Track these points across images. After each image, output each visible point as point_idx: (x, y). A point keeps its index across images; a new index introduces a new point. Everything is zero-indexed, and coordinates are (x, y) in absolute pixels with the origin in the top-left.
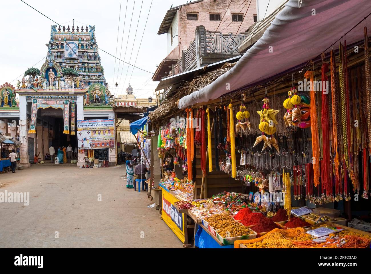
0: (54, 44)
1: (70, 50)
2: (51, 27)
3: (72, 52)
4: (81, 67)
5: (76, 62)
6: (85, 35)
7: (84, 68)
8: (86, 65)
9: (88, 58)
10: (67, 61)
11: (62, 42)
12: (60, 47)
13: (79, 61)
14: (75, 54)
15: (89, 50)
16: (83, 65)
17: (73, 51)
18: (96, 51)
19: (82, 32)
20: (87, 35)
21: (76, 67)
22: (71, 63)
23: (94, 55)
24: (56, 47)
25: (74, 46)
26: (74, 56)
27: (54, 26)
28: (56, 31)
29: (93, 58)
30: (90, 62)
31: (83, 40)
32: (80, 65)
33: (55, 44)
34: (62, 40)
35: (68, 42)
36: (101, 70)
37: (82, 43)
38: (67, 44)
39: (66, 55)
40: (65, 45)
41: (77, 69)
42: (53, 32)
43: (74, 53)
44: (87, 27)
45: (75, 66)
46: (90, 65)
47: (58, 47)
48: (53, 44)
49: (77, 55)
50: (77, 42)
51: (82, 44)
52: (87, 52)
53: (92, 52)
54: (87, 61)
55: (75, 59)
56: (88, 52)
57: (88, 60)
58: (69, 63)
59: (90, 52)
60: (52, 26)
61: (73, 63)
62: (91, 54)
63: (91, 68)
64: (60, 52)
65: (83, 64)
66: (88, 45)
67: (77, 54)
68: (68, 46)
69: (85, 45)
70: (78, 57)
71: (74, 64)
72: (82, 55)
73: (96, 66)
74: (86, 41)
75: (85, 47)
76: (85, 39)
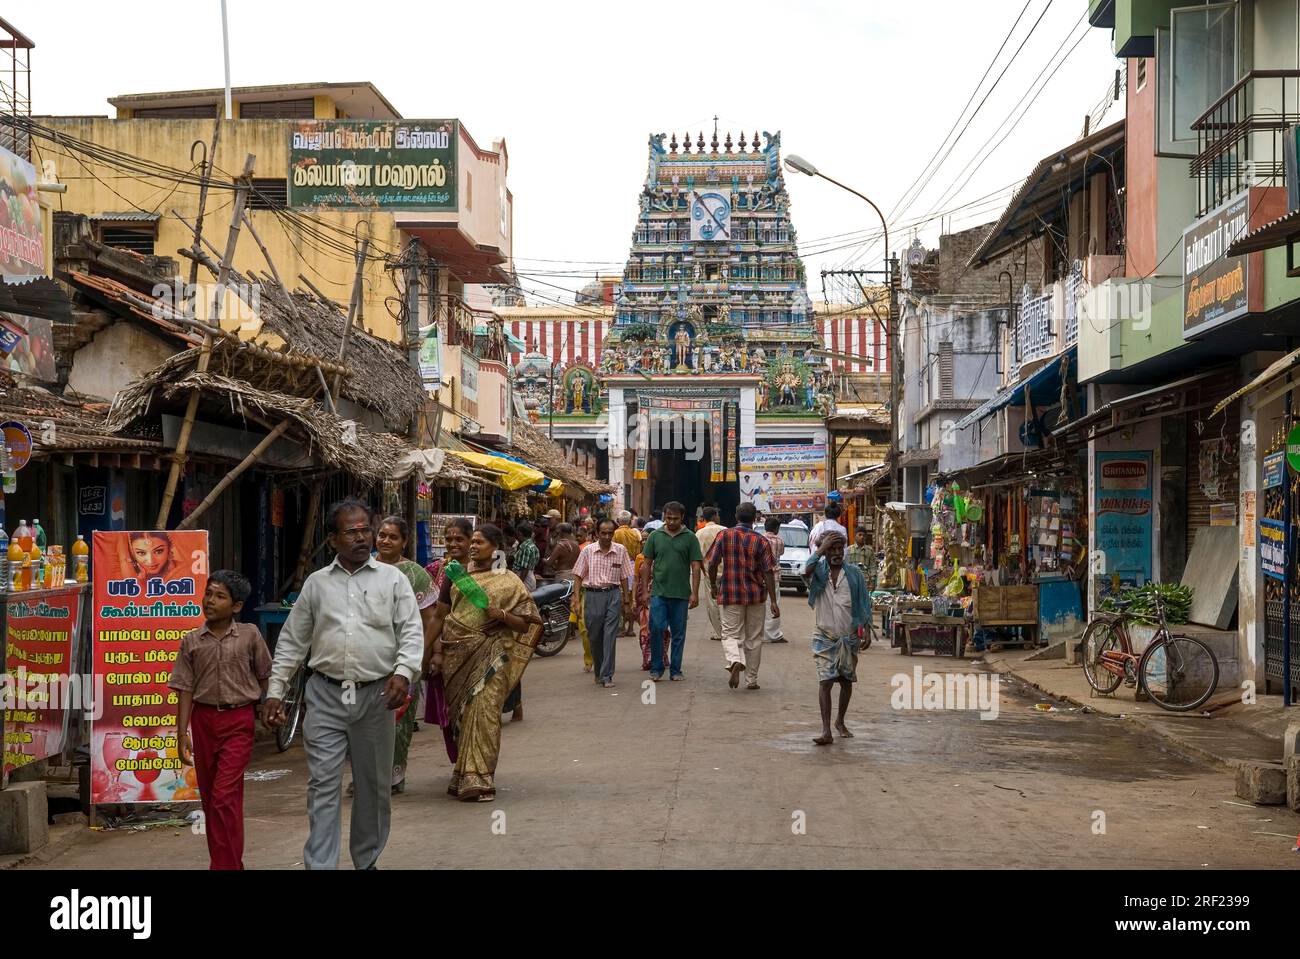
0: (658, 195)
1: (707, 217)
2: (648, 139)
3: (714, 224)
4: (737, 268)
5: (723, 251)
6: (751, 163)
7: (748, 268)
8: (753, 260)
9: (760, 237)
10: (698, 249)
11: (683, 190)
12: (675, 205)
13: (732, 248)
14: (722, 228)
15: (762, 211)
16: (743, 259)
17: (716, 220)
18: (784, 215)
19: (742, 155)
20: (757, 163)
21: (725, 266)
22: (709, 257)
23: (778, 226)
24: (664, 203)
25: (719, 204)
26: (720, 236)
27: (658, 136)
28: (663, 152)
29: (773, 239)
30: (764, 249)
31: (743, 181)
32: (736, 259)
33: (661, 194)
34: (683, 181)
35: (701, 191)
36: (798, 273)
37: (742, 190)
38: (700, 199)
39: (696, 234)
40: (691, 198)
41: (725, 275)
42: (657, 156)
43: (719, 225)
44: (756, 137)
45: (722, 263)
46: (765, 259)
47: (670, 203)
48: (655, 197)
49: (727, 234)
50: (725, 192)
51: (742, 195)
52: (756, 220)
53: (770, 219)
54: (757, 248)
55: (723, 243)
56: (760, 219)
57: (760, 244)
58: (701, 254)
59: (765, 219)
60: (652, 137)
61: (714, 256)
62: (767, 226)
63: (768, 268)
64: (676, 220)
65: (745, 256)
66: (760, 197)
67: (728, 229)
68: (700, 205)
69: (750, 197)
70: (729, 239)
71: (717, 260)
72: (742, 228)
73: (784, 261)
74: (755, 183)
75: (750, 204)
76: (750, 178)
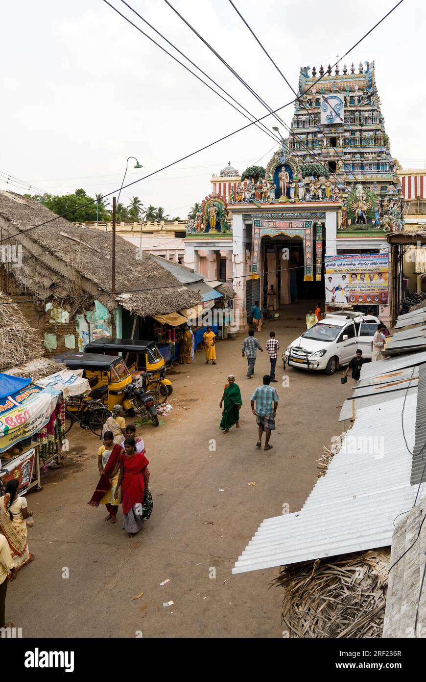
0: (304, 100)
1: (330, 110)
2: (300, 70)
3: (334, 114)
4: (348, 139)
5: (340, 130)
6: (357, 79)
7: (355, 140)
8: (358, 134)
9: (362, 121)
10: (326, 129)
11: (318, 97)
12: (314, 104)
13: (345, 128)
14: (339, 116)
15: (363, 106)
16: (352, 134)
17: (335, 112)
18: (376, 108)
19: (353, 76)
20: (361, 79)
21: (341, 138)
22: (331, 133)
23: (373, 115)
24: (308, 105)
25: (337, 102)
26: (337, 121)
27: (305, 68)
28: (308, 77)
29: (369, 122)
30: (364, 128)
31: (352, 90)
32: (347, 134)
33: (306, 100)
34: (318, 92)
35: (326, 96)
36: (384, 141)
37: (352, 94)
38: (326, 100)
39: (324, 121)
40: (322, 101)
41: (341, 144)
42: (304, 79)
43: (337, 114)
44: (361, 65)
45: (339, 137)
46: (365, 134)
47: (311, 105)
48: (303, 101)
49: (341, 119)
50: (341, 96)
51: (352, 97)
52: (360, 111)
53: (368, 111)
54: (360, 128)
55: (339, 125)
56: (362, 111)
57: (361, 125)
58: (327, 132)
59: (365, 111)
60: (301, 69)
61: (335, 133)
62: (366, 114)
63: (367, 139)
64: (314, 114)
65: (353, 132)
66: (362, 99)
67: (342, 116)
68: (326, 103)
69: (356, 99)
70: (343, 122)
71: (337, 135)
72: (351, 117)
73: (376, 134)
74: (359, 90)
75: (356, 103)
76: (356, 88)
